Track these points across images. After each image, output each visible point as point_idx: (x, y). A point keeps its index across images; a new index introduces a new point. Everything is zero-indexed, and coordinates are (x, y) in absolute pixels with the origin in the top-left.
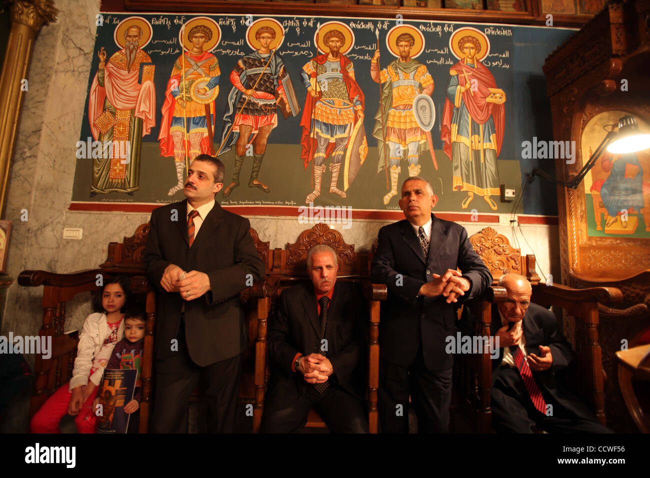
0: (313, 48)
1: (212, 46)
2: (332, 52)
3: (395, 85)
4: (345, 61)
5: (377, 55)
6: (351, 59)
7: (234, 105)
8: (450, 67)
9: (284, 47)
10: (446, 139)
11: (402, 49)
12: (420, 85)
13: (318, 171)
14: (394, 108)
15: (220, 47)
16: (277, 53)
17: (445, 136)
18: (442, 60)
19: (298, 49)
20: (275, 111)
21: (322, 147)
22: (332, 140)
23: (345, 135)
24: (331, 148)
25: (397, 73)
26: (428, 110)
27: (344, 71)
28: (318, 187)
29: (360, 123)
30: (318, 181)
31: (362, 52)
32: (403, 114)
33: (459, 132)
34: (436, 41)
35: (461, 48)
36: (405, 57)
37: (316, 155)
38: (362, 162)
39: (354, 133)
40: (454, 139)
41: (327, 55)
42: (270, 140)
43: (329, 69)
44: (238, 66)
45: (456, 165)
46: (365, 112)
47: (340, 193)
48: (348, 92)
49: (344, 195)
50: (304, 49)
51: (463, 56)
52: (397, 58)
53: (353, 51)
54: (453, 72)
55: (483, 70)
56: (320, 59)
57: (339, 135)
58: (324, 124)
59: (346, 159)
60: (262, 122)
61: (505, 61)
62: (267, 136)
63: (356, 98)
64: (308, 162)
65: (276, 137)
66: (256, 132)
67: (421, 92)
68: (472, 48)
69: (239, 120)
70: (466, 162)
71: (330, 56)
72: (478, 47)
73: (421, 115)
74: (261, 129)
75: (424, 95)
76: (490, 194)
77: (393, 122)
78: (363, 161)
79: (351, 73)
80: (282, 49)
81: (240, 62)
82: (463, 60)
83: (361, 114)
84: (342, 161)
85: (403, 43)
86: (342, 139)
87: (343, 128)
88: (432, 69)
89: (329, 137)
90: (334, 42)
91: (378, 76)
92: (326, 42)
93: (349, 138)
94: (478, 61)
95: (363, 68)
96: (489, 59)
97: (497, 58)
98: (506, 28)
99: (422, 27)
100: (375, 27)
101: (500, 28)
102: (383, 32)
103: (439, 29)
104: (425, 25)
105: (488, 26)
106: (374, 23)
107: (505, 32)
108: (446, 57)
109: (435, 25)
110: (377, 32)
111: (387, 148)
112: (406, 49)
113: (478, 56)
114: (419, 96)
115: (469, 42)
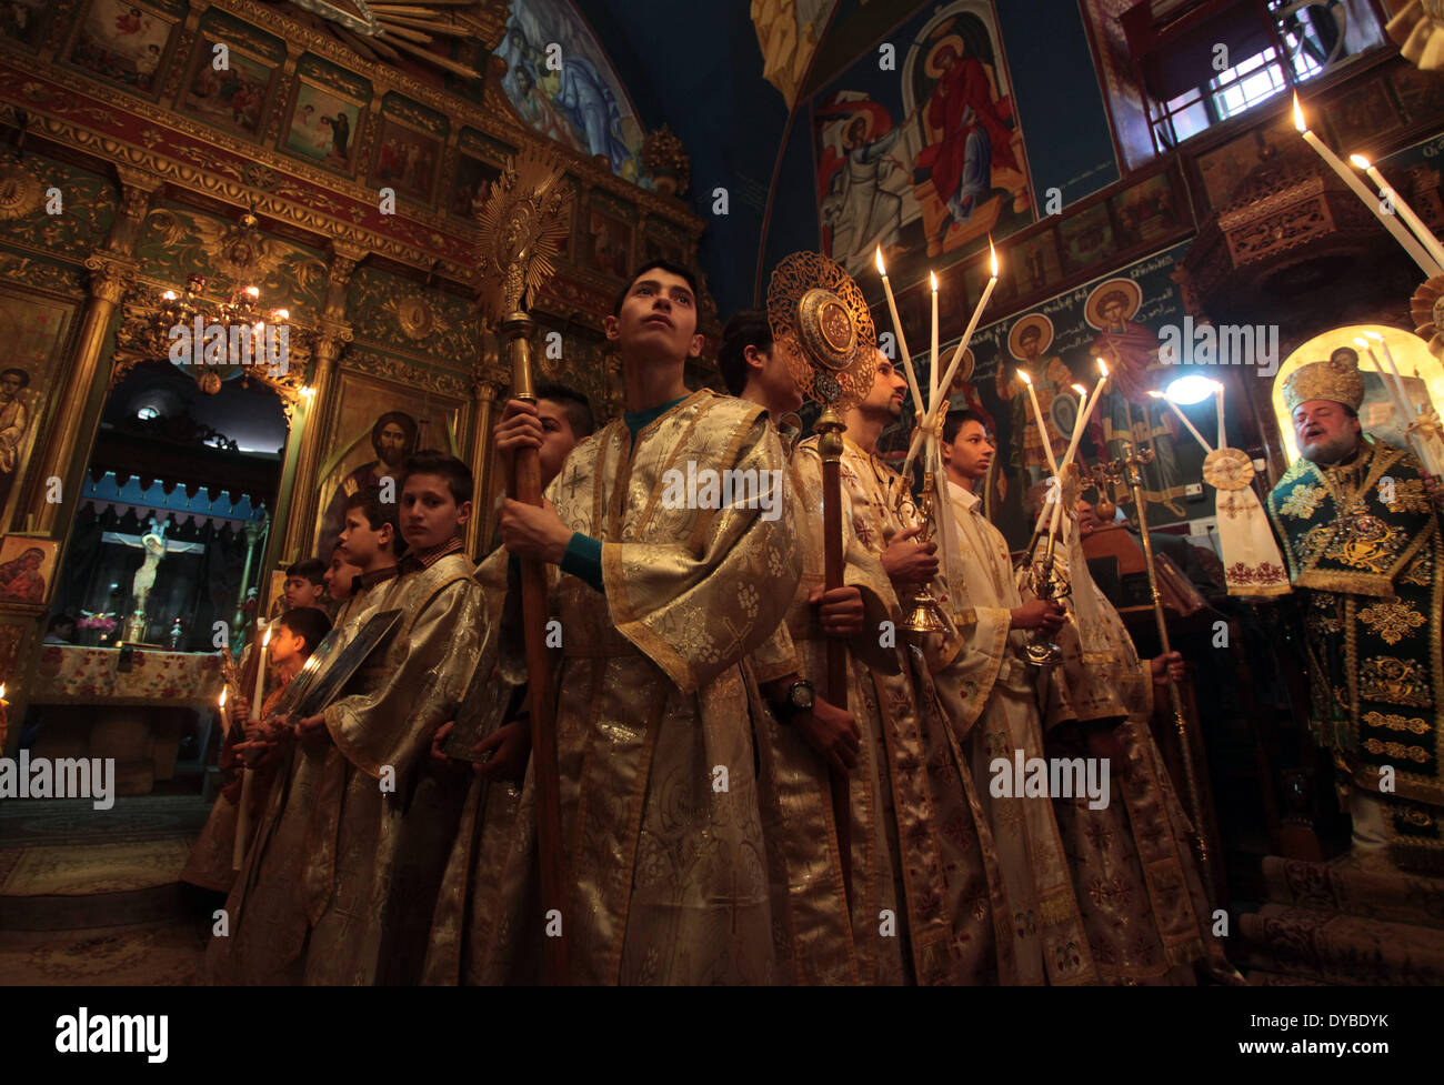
2: (955, 383)
4: (968, 388)
5: (1000, 365)
6: (975, 383)
10: (1099, 442)
11: (1026, 348)
12: (1054, 384)
17: (1095, 438)
18: (1078, 340)
26: (1069, 413)
31: (985, 369)
33: (1115, 427)
34: (1067, 320)
35: (1101, 311)
36: (1032, 356)
40: (1108, 437)
51: (1105, 323)
52: (1022, 362)
53: (976, 372)
55: (1136, 330)
61: (1167, 303)
67: (1058, 393)
68: (1116, 307)
71: (953, 388)
73: (1063, 422)
75: (1061, 395)
76: (1171, 497)
77: (1029, 442)
79: (977, 400)
82: (1105, 329)
85: (1028, 339)
94: (1127, 321)
95: (988, 390)
96: (1143, 311)
97: (1156, 305)
98: (1160, 257)
99: (1047, 310)
100: (994, 333)
101: (1152, 261)
102: (1003, 337)
103: (1068, 302)
104: (1050, 305)
105: (1135, 267)
106: (992, 330)
107: (1161, 263)
108: (1082, 335)
109: (1063, 299)
110: (997, 340)
111: (1027, 473)
112: (1033, 345)
113: (1126, 315)
114: (1056, 398)
115: (1111, 300)
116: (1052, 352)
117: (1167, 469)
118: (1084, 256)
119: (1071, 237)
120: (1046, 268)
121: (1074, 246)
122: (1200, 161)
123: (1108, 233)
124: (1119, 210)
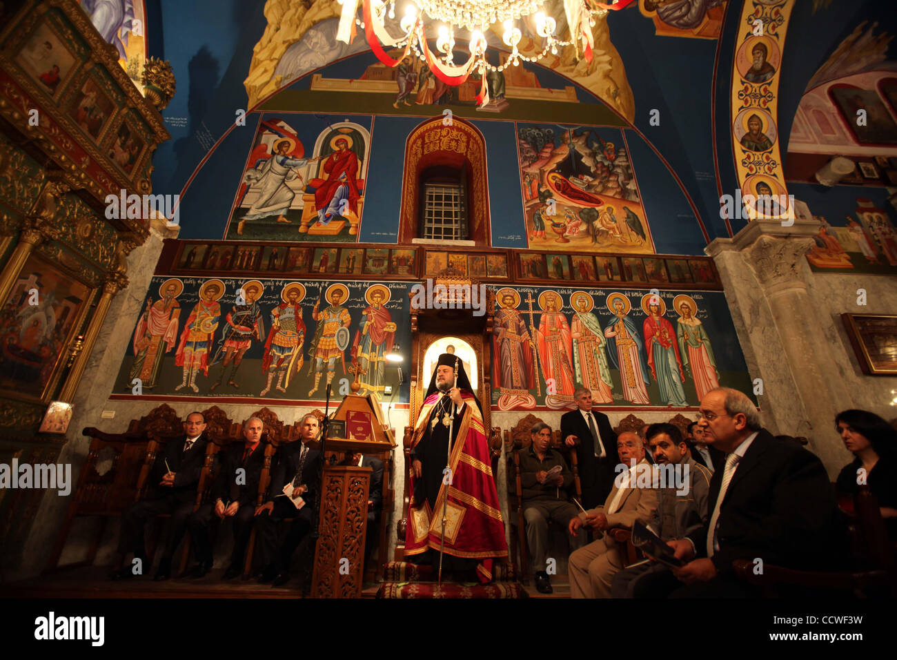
0: (280, 299)
1: (218, 298)
2: (291, 301)
3: (327, 321)
4: (298, 307)
5: (318, 303)
6: (302, 306)
7: (226, 334)
8: (363, 309)
9: (262, 299)
10: (354, 355)
11: (334, 299)
12: (342, 321)
13: (271, 376)
14: (324, 336)
15: (223, 297)
16: (257, 302)
17: (353, 353)
18: (359, 305)
19: (268, 299)
20: (250, 338)
21: (275, 361)
22: (282, 357)
23: (291, 354)
24: (281, 361)
25: (329, 314)
26: (345, 337)
27: (296, 313)
28: (269, 386)
29: (301, 346)
30: (270, 382)
31: (310, 301)
32: (329, 340)
33: (363, 351)
34: (357, 293)
35: (372, 297)
36: (336, 304)
37: (271, 366)
38: (298, 371)
39: (296, 352)
40: (359, 355)
41: (288, 303)
42: (244, 357)
43: (287, 312)
44: (232, 309)
46: (304, 338)
47: (282, 389)
48: (297, 326)
49: (284, 391)
50: (274, 300)
51: (372, 302)
52: (329, 305)
53: (304, 301)
54: (364, 313)
55: (384, 311)
56: (283, 306)
57: (287, 354)
58: (279, 347)
59: (289, 368)
60: (241, 345)
61: (400, 304)
62: (243, 354)
63: (301, 330)
64: (267, 370)
65: (249, 355)
66: (237, 351)
67: (342, 326)
68: (379, 297)
69: (227, 344)
70: (365, 370)
71: (289, 304)
72: (383, 296)
74: (240, 350)
75: (344, 327)
76: (378, 390)
77: (321, 345)
78: (299, 368)
79: (301, 315)
80: (260, 300)
81: (234, 308)
82: (372, 305)
83: (302, 340)
84: (286, 369)
85: (336, 295)
86: (288, 356)
87: (290, 349)
88: (351, 311)
89: (280, 354)
90: (293, 295)
91: (317, 316)
92: (288, 295)
93: (293, 355)
94: (382, 305)
95: (308, 311)
96: (389, 304)
97: (394, 303)
98: (403, 284)
99: (349, 285)
100: (320, 285)
101: (399, 284)
102: (324, 289)
103: (360, 286)
104: (351, 283)
105: (392, 283)
106: (320, 283)
107: (402, 287)
108: (361, 303)
109: (358, 283)
110: (321, 289)
111: (315, 361)
112: (337, 299)
113: (382, 302)
114: (340, 328)
115: (377, 293)
116: (345, 306)
117: (380, 376)
118: (373, 269)
119: (370, 258)
120: (355, 266)
121: (371, 262)
122: (428, 253)
123: (386, 263)
124: (393, 256)
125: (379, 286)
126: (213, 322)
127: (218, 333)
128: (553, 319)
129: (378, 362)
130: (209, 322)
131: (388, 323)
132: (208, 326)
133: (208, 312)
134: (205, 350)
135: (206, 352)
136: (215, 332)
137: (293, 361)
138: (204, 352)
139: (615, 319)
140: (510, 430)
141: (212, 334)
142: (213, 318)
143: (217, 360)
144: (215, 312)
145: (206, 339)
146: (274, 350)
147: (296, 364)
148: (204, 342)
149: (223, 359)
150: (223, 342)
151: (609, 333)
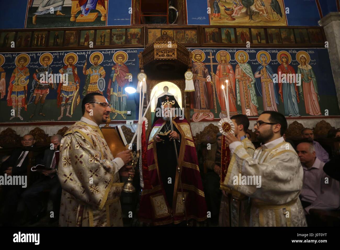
0: (63, 63)
1: (27, 64)
2: (70, 64)
3: (91, 75)
4: (74, 67)
5: (86, 64)
6: (76, 67)
7: (34, 86)
8: (112, 66)
9: (53, 64)
10: (108, 94)
11: (95, 61)
12: (101, 74)
13: (62, 109)
14: (91, 84)
15: (30, 64)
16: (50, 66)
17: (108, 93)
18: (110, 64)
19: (57, 64)
20: (48, 88)
21: (64, 100)
22: (68, 97)
23: (72, 95)
24: (67, 100)
25: (92, 71)
26: (102, 84)
27: (73, 71)
28: (62, 114)
29: (78, 90)
30: (62, 112)
31: (80, 64)
32: (93, 86)
33: (113, 91)
34: (108, 57)
35: (117, 59)
36: (96, 64)
37: (62, 103)
38: (78, 105)
39: (75, 94)
40: (111, 94)
41: (68, 65)
42: (47, 98)
43: (68, 71)
44: (36, 71)
45: (111, 103)
47: (70, 116)
48: (74, 79)
49: (71, 117)
50: (60, 64)
51: (117, 62)
52: (93, 65)
53: (77, 63)
54: (113, 69)
55: (125, 67)
56: (65, 67)
57: (70, 95)
58: (65, 91)
59: (72, 104)
60: (44, 92)
61: (133, 62)
62: (45, 97)
63: (77, 81)
64: (59, 106)
65: (49, 97)
66: (42, 96)
67: (101, 77)
68: (121, 59)
69: (36, 92)
70: (115, 102)
71: (69, 66)
72: (123, 58)
73: (100, 85)
74: (43, 95)
75: (102, 78)
76: (123, 113)
77: (89, 89)
78: (78, 103)
79: (76, 72)
80: (52, 64)
81: (37, 70)
82: (117, 63)
83: (78, 87)
84: (71, 104)
85: (96, 59)
86: (71, 97)
87: (72, 92)
89: (67, 96)
90: (71, 60)
91: (85, 72)
92: (68, 61)
93: (74, 96)
94: (123, 63)
95: (80, 69)
96: (127, 62)
97: (130, 62)
98: (135, 50)
99: (103, 52)
100: (86, 53)
101: (132, 50)
102: (89, 55)
103: (109, 52)
104: (104, 51)
105: (128, 50)
106: (86, 52)
107: (134, 52)
108: (111, 63)
109: (108, 51)
110: (86, 56)
112: (97, 61)
113: (123, 61)
115: (120, 56)
116: (102, 65)
117: (124, 105)
118: (116, 41)
119: (114, 35)
120: (106, 40)
121: (115, 37)
122: (149, 30)
123: (124, 38)
124: (128, 33)
125: (121, 52)
126: (26, 79)
127: (29, 86)
128: (224, 68)
129: (123, 97)
130: (23, 79)
131: (127, 74)
132: (23, 82)
133: (22, 74)
134: (23, 96)
135: (24, 97)
136: (28, 85)
137: (74, 99)
138: (23, 97)
139: (261, 67)
140: (199, 133)
141: (26, 86)
142: (25, 77)
143: (31, 101)
144: (26, 73)
145: (23, 90)
146: (63, 94)
147: (76, 101)
148: (22, 91)
149: (35, 101)
150: (33, 91)
151: (257, 75)
